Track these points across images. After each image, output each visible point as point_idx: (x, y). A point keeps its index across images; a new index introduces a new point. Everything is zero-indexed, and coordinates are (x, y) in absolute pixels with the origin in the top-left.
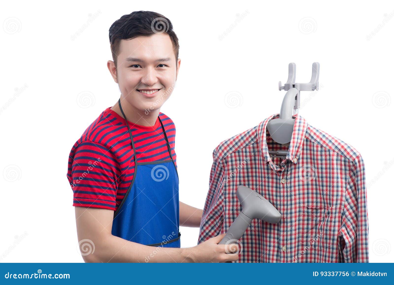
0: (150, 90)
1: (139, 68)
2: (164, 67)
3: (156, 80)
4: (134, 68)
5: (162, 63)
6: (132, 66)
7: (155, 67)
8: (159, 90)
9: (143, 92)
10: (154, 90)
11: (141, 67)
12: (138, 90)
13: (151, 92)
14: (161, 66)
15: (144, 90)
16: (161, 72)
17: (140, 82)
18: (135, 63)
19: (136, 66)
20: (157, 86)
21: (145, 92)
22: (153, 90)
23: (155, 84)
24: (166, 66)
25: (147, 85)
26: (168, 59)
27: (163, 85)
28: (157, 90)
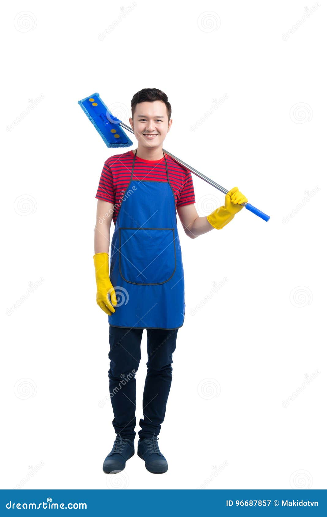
0: (151, 135)
1: (145, 121)
2: (160, 122)
3: (154, 129)
4: (142, 121)
5: (159, 119)
6: (141, 120)
7: (154, 121)
8: (156, 135)
9: (147, 135)
10: (154, 135)
11: (146, 121)
12: (144, 135)
13: (152, 136)
14: (158, 121)
15: (147, 134)
16: (158, 124)
17: (145, 130)
18: (143, 118)
19: (144, 120)
20: (156, 133)
21: (148, 136)
22: (152, 135)
23: (153, 131)
24: (161, 121)
25: (149, 132)
26: (162, 117)
27: (159, 133)
28: (155, 135)
